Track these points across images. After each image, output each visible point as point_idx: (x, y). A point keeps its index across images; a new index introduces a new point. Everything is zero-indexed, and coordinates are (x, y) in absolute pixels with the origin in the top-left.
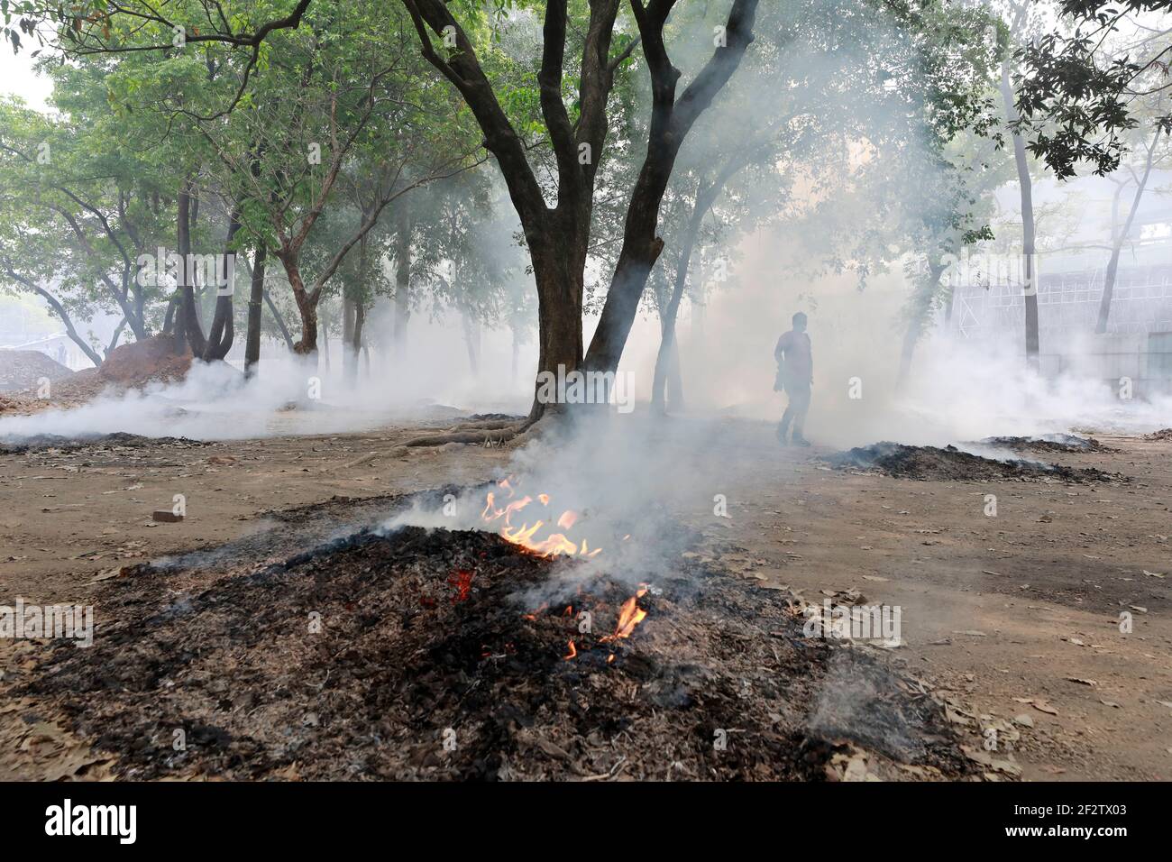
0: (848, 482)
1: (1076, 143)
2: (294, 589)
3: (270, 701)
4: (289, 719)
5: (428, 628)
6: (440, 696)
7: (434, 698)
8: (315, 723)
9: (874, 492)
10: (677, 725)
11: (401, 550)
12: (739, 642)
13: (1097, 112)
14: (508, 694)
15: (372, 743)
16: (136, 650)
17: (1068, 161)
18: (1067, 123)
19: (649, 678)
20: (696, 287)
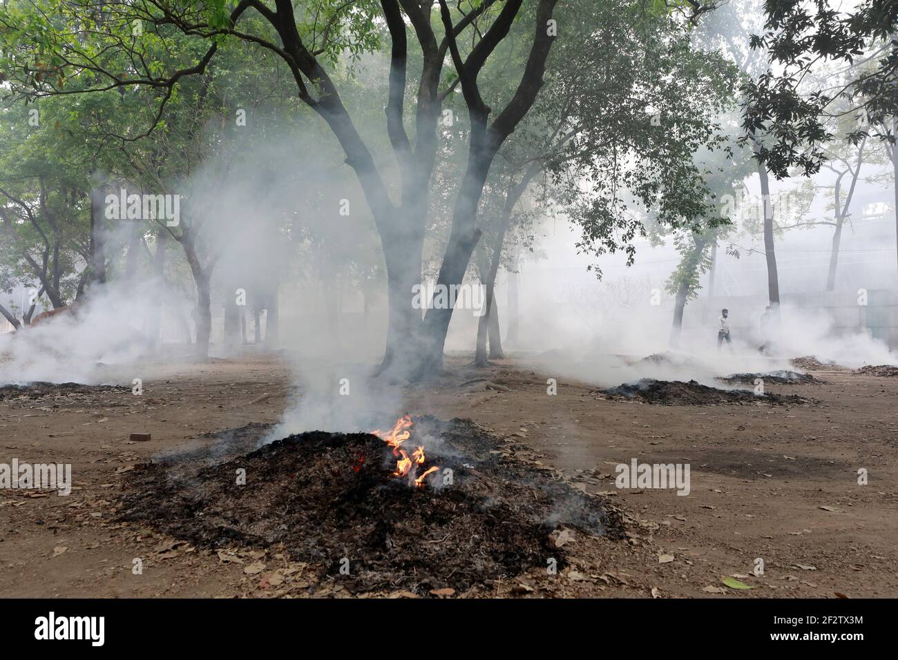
0: (616, 407)
1: (788, 153)
2: (257, 468)
3: (259, 520)
4: (271, 528)
5: (339, 484)
6: (352, 514)
7: (349, 516)
8: (286, 528)
9: (631, 414)
10: (476, 520)
11: (317, 446)
12: (515, 490)
13: (802, 130)
14: (389, 509)
15: (319, 535)
16: (172, 501)
17: (783, 167)
18: (781, 139)
19: (462, 502)
20: (510, 259)
